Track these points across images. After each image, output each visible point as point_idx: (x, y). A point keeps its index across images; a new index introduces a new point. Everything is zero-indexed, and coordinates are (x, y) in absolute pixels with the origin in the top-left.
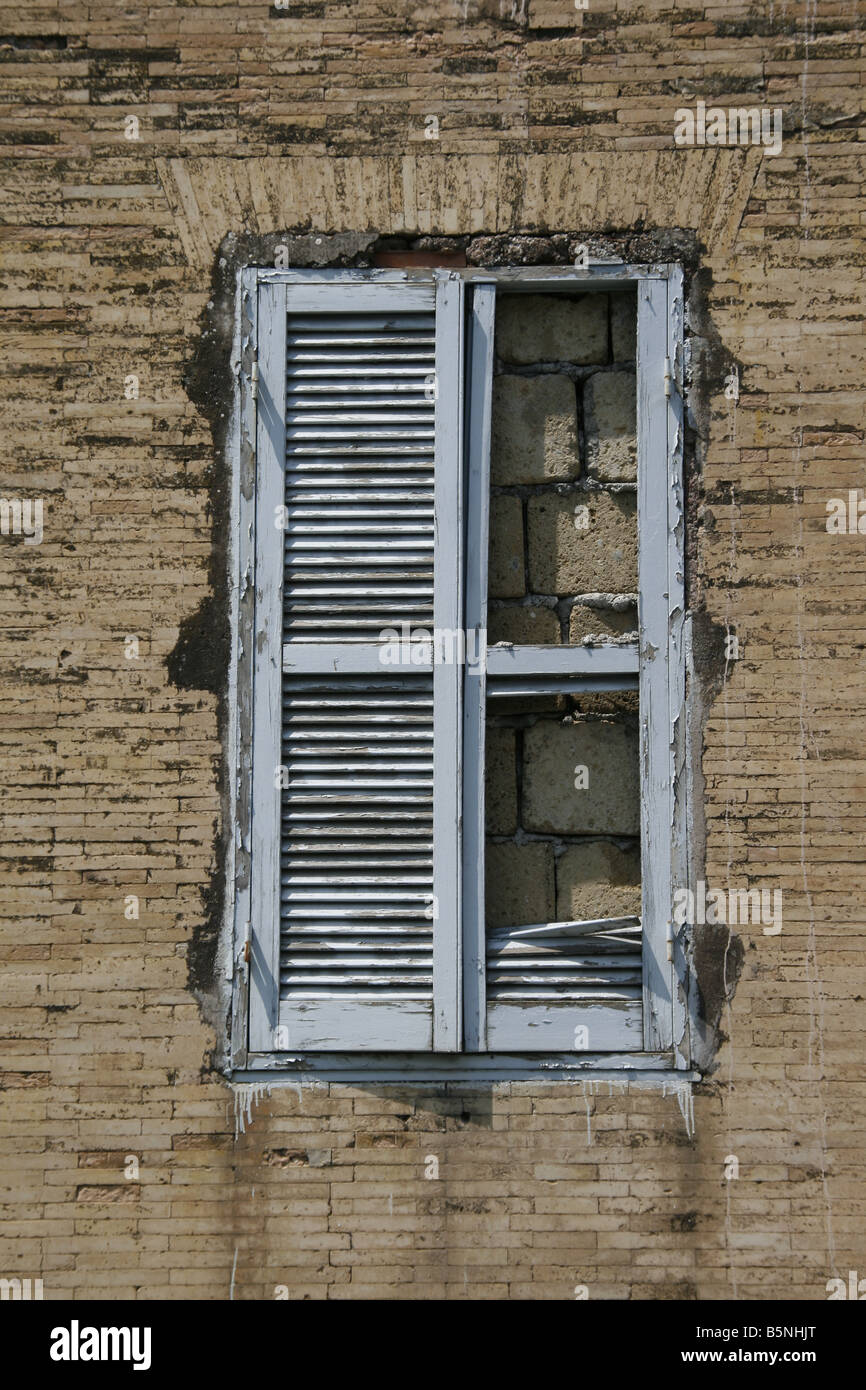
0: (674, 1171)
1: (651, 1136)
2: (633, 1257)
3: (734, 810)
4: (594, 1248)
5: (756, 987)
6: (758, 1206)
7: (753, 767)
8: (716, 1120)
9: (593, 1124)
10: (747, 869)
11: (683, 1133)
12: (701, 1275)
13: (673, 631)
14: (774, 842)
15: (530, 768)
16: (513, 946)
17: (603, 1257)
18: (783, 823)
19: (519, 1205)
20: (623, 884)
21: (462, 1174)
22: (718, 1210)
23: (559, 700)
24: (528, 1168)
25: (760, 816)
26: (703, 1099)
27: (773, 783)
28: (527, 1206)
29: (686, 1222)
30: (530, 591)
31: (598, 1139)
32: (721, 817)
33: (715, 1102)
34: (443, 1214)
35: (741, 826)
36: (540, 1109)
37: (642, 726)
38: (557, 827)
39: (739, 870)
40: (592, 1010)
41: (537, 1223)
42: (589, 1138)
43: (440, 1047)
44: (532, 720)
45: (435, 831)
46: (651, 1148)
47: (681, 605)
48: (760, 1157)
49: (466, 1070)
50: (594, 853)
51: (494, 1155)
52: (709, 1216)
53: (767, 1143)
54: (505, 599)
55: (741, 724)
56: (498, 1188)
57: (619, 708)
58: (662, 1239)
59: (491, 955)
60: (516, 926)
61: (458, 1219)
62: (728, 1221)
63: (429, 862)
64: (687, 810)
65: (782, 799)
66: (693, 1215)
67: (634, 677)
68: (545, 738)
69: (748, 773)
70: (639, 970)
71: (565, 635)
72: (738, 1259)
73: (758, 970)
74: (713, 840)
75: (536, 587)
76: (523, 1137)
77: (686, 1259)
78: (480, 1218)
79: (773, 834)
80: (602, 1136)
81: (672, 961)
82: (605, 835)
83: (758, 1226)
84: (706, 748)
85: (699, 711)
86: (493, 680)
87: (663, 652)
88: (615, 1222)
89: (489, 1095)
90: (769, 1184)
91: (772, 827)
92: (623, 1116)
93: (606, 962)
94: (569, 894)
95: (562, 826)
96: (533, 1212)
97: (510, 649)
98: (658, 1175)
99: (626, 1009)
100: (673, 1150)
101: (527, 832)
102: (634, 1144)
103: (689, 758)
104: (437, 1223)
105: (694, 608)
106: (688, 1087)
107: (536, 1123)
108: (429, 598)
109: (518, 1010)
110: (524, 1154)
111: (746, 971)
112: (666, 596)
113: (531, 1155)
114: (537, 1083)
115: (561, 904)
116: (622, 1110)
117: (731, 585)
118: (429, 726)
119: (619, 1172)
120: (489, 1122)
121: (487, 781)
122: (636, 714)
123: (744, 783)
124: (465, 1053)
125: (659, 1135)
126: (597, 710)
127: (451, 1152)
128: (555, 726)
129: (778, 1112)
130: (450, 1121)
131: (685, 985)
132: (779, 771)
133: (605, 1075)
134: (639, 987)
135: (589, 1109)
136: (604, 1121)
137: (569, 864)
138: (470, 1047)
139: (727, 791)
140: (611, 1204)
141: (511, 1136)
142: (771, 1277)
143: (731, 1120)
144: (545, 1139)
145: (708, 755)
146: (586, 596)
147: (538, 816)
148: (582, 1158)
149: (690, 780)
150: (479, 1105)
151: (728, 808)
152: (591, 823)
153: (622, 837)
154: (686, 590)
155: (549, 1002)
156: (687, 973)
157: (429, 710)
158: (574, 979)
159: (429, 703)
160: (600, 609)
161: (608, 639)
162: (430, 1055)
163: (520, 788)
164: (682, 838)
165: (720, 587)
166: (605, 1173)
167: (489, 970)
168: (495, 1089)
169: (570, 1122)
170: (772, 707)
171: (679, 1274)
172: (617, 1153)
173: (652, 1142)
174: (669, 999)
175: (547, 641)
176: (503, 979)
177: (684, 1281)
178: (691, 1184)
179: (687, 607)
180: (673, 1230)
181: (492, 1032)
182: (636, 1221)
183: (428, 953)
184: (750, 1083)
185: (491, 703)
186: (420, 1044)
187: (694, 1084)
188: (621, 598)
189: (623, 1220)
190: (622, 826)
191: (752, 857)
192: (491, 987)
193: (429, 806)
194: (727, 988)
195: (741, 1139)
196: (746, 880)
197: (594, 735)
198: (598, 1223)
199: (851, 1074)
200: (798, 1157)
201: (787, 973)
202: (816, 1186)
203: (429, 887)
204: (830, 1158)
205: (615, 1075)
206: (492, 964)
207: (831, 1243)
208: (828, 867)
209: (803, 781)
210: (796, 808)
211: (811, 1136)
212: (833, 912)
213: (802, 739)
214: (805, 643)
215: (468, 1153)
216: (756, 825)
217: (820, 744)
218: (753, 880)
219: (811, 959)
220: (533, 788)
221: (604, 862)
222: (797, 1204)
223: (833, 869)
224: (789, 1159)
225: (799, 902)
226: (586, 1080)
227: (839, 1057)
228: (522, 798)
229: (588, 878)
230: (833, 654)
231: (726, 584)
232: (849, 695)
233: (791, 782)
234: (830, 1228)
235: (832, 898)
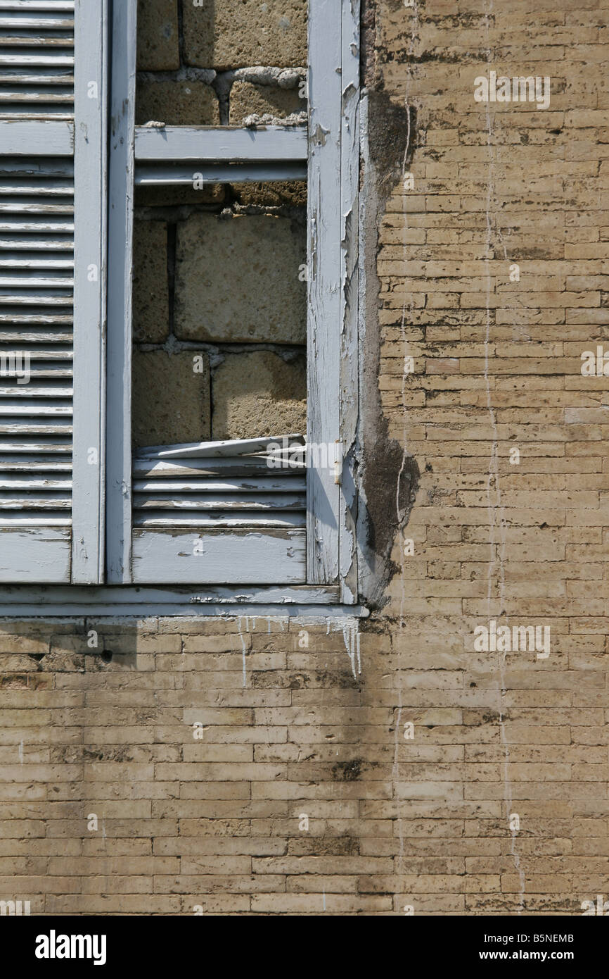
0: (337, 715)
1: (313, 677)
2: (290, 808)
3: (412, 316)
4: (248, 800)
5: (432, 514)
6: (429, 753)
7: (433, 269)
8: (385, 659)
9: (249, 663)
10: (424, 382)
11: (348, 674)
12: (365, 828)
13: (347, 112)
14: (454, 352)
15: (183, 267)
16: (161, 467)
17: (256, 809)
18: (466, 331)
19: (164, 752)
20: (287, 398)
21: (102, 720)
22: (384, 759)
23: (216, 191)
24: (176, 712)
25: (440, 323)
26: (371, 637)
27: (455, 286)
28: (174, 753)
29: (349, 771)
30: (185, 63)
31: (255, 680)
32: (397, 324)
33: (384, 639)
34: (80, 763)
35: (418, 335)
36: (191, 647)
37: (310, 221)
38: (213, 334)
39: (416, 384)
40: (251, 539)
41: (185, 772)
42: (244, 679)
43: (78, 578)
44: (185, 212)
45: (75, 337)
46: (312, 690)
47: (356, 82)
48: (431, 698)
49: (107, 604)
50: (254, 363)
51: (139, 698)
52: (375, 764)
53: (441, 684)
54: (157, 72)
55: (421, 219)
56: (144, 735)
57: (284, 200)
58: (324, 789)
59: (138, 477)
60: (166, 444)
61: (97, 768)
62: (396, 769)
63: (68, 372)
64: (359, 317)
65: (464, 304)
66: (357, 762)
67: (302, 165)
68: (201, 233)
69: (428, 274)
70: (302, 494)
71: (224, 114)
72: (406, 811)
73: (434, 495)
74: (388, 350)
75: (191, 58)
76: (171, 678)
77: (349, 811)
78: (121, 767)
79: (454, 343)
80: (258, 677)
81: (340, 484)
82: (267, 343)
83: (428, 774)
84: (381, 246)
85: (374, 204)
86: (143, 166)
87: (334, 135)
88: (270, 771)
89: (133, 632)
90: (442, 729)
91: (453, 335)
92: (282, 655)
93: (267, 485)
94: (226, 409)
95: (219, 333)
96: (181, 760)
97: (162, 130)
98: (319, 720)
99: (288, 537)
100: (336, 692)
101: (180, 339)
102: (294, 686)
103: (362, 258)
104: (73, 773)
105: (371, 86)
106: (355, 623)
107: (186, 662)
108: (69, 69)
109: (166, 538)
110: (172, 696)
111: (420, 496)
112: (339, 72)
113: (180, 698)
114: (188, 619)
115: (216, 421)
116: (282, 649)
117: (412, 59)
118: (69, 217)
119: (276, 717)
120: (133, 662)
121: (135, 281)
122: (304, 206)
123: (423, 286)
124: (107, 585)
125: (321, 676)
126: (259, 202)
127: (90, 694)
128: (212, 220)
129: (454, 650)
130: (89, 661)
131: (353, 511)
132: (463, 272)
133: (263, 610)
134: (303, 513)
135: (244, 647)
136: (261, 660)
137: (224, 376)
138: (113, 579)
139: (405, 294)
140: (267, 751)
141: (157, 677)
142: (441, 830)
143: (402, 659)
144: (196, 680)
145: (383, 254)
146: (248, 71)
147: (192, 321)
148: (236, 701)
149: (363, 282)
150: (122, 643)
151: (405, 314)
152: (252, 329)
153: (287, 346)
154: (362, 64)
155: (202, 530)
156: (356, 497)
157: (69, 199)
158: (230, 504)
159: (69, 191)
160: (264, 85)
161: (273, 120)
162: (69, 587)
163: (172, 290)
164: (352, 347)
165: (400, 62)
166: (261, 717)
167: (136, 494)
168: (140, 625)
169: (223, 662)
170: (455, 200)
171: (340, 827)
172: (274, 696)
173: (314, 684)
174: (335, 526)
175: (204, 122)
176: (150, 503)
177: (346, 835)
178: (356, 729)
179: (362, 84)
180: (335, 779)
181: (137, 562)
182: (295, 769)
183: (67, 474)
184: (423, 618)
185: (140, 191)
186: (58, 576)
187: (362, 619)
188: (288, 73)
189: (281, 768)
190: (286, 335)
191: (431, 369)
192: (137, 513)
193: (68, 309)
194: (400, 514)
195: (412, 679)
196: (423, 394)
197: (256, 231)
198: (252, 771)
199: (535, 608)
200: (475, 699)
201: (466, 498)
202: (492, 730)
203: (68, 400)
204: (508, 700)
205: (274, 610)
206: (139, 487)
207: (508, 793)
208: (514, 381)
209: (488, 285)
210: (480, 314)
211: (489, 676)
212: (519, 430)
213: (488, 237)
214: (494, 126)
215: (109, 696)
216: (435, 333)
217: (508, 242)
218: (430, 394)
219: (493, 483)
220: (187, 290)
221: (267, 374)
222: (471, 750)
223: (519, 382)
224: (463, 702)
225: (481, 419)
226: (243, 615)
227: (521, 590)
228: (173, 300)
229: (247, 391)
230: (525, 139)
231: (406, 58)
232: (542, 186)
233: (475, 285)
234: (506, 776)
235: (518, 415)
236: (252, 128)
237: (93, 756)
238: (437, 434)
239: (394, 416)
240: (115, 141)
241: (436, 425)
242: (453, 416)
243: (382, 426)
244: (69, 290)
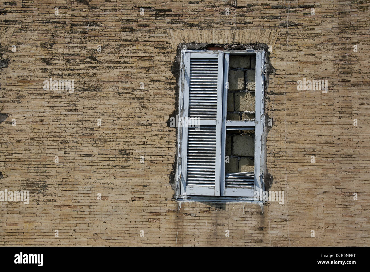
0: (259, 219)
1: (255, 213)
2: (251, 235)
3: (272, 152)
4: (244, 233)
5: (276, 185)
6: (275, 226)
7: (276, 144)
8: (267, 210)
9: (244, 210)
10: (274, 163)
11: (261, 212)
12: (264, 238)
13: (262, 119)
14: (280, 158)
15: (234, 143)
16: (230, 177)
17: (246, 235)
18: (281, 155)
19: (230, 225)
20: (251, 166)
21: (220, 219)
22: (267, 227)
23: (240, 131)
24: (232, 218)
25: (277, 153)
26: (265, 206)
27: (279, 147)
28: (232, 225)
29: (261, 229)
30: (235, 111)
31: (245, 213)
32: (270, 154)
33: (267, 207)
34: (216, 226)
35: (273, 155)
36: (235, 207)
37: (255, 136)
38: (239, 155)
39: (273, 164)
40: (245, 189)
41: (234, 228)
42: (244, 213)
43: (216, 195)
44: (234, 135)
45: (216, 155)
46: (255, 215)
47: (263, 114)
48: (275, 217)
49: (222, 199)
50: (245, 160)
51: (226, 215)
52: (266, 228)
53: (277, 214)
54: (230, 112)
55: (274, 136)
56: (227, 222)
57: (251, 133)
58: (257, 232)
59: (226, 178)
60: (231, 173)
61: (219, 227)
62: (269, 229)
63: (215, 161)
64: (263, 152)
65: (281, 150)
66: (263, 227)
67: (254, 127)
68: (237, 138)
69: (275, 145)
70: (254, 182)
71: (241, 119)
72: (271, 236)
73: (276, 182)
74: (268, 158)
75: (236, 110)
76: (231, 212)
77: (261, 235)
78: (223, 227)
79: (279, 157)
80: (246, 212)
81: (260, 180)
82: (248, 156)
83: (275, 230)
84: (267, 141)
85: (266, 134)
86: (227, 127)
87: (259, 122)
88: (248, 228)
89: (225, 204)
90: (277, 222)
91: (279, 156)
92: (250, 209)
93: (248, 180)
94: (241, 167)
95: (240, 154)
96: (233, 226)
97: (231, 121)
98: (256, 220)
99: (251, 189)
100: (259, 215)
101: (233, 156)
102: (252, 214)
103: (264, 142)
104: (215, 228)
105: (265, 114)
106: (262, 204)
107: (234, 210)
108: (216, 111)
109: (231, 189)
110: (231, 215)
111: (274, 182)
112: (260, 112)
113: (233, 216)
114: (234, 202)
115: (239, 169)
116: (250, 208)
117: (272, 110)
118: (215, 135)
119: (249, 219)
120: (225, 209)
121: (226, 146)
122: (254, 134)
123: (274, 147)
124: (221, 196)
125: (257, 213)
126: (247, 133)
127: (218, 215)
128: (239, 136)
129: (279, 209)
130: (218, 209)
131: (262, 185)
132: (281, 145)
133: (247, 201)
134: (254, 185)
135: (244, 207)
136: (247, 210)
137: (241, 162)
138: (222, 195)
139: (271, 148)
140: (247, 225)
141: (229, 212)
142: (277, 239)
143: (270, 210)
144: (236, 213)
145: (267, 142)
146: (245, 112)
147: (235, 152)
148: (242, 216)
149: (264, 146)
150: (223, 206)
151: (271, 152)
152: (245, 154)
153: (251, 157)
154: (264, 111)
155: (237, 187)
156: (263, 182)
157: (215, 132)
158: (241, 183)
159: (215, 131)
160: (248, 114)
161: (249, 120)
162: (214, 196)
163: (232, 147)
164: (262, 157)
165: (270, 111)
166: (246, 219)
167: (226, 181)
168: (226, 203)
169: (240, 210)
170: (280, 133)
171: (260, 238)
172: (249, 216)
173: (255, 214)
174: (259, 187)
175: (238, 120)
176: (228, 183)
177: (261, 239)
178: (262, 222)
179: (264, 114)
180: (259, 230)
181: (226, 193)
182: (252, 228)
183: (214, 178)
184: (274, 203)
185: (227, 131)
186: (213, 195)
187: (264, 203)
188: (252, 112)
189: (250, 228)
190: (251, 155)
191: (275, 161)
192: (226, 184)
193: (215, 150)
194: (270, 185)
195: (272, 213)
196: (274, 165)
197: (246, 138)
198: (245, 228)
199: (293, 202)
200: (283, 217)
201: (281, 183)
202: (286, 222)
203: (215, 165)
204: (289, 217)
205: (249, 201)
206: (226, 180)
207: (288, 233)
208: (290, 163)
209: (285, 147)
210: (284, 152)
211: (285, 213)
212: (290, 172)
213: (285, 139)
214: (286, 121)
215: (221, 215)
216: (276, 155)
217: (289, 140)
218: (275, 165)
219: (286, 180)
220: (235, 148)
221: (247, 161)
222: (282, 226)
223: (291, 164)
224: (281, 218)
225: (284, 170)
226: (243, 202)
227: (291, 199)
228: (232, 149)
229: (244, 165)
230: (291, 123)
231: (271, 110)
232: (294, 131)
233: (283, 147)
234: (288, 230)
235: (290, 169)
236: (246, 121)
237: (218, 225)
238: (277, 172)
239: (269, 169)
240: (223, 123)
241: (276, 171)
242: (279, 169)
243: (267, 170)
244: (215, 147)
